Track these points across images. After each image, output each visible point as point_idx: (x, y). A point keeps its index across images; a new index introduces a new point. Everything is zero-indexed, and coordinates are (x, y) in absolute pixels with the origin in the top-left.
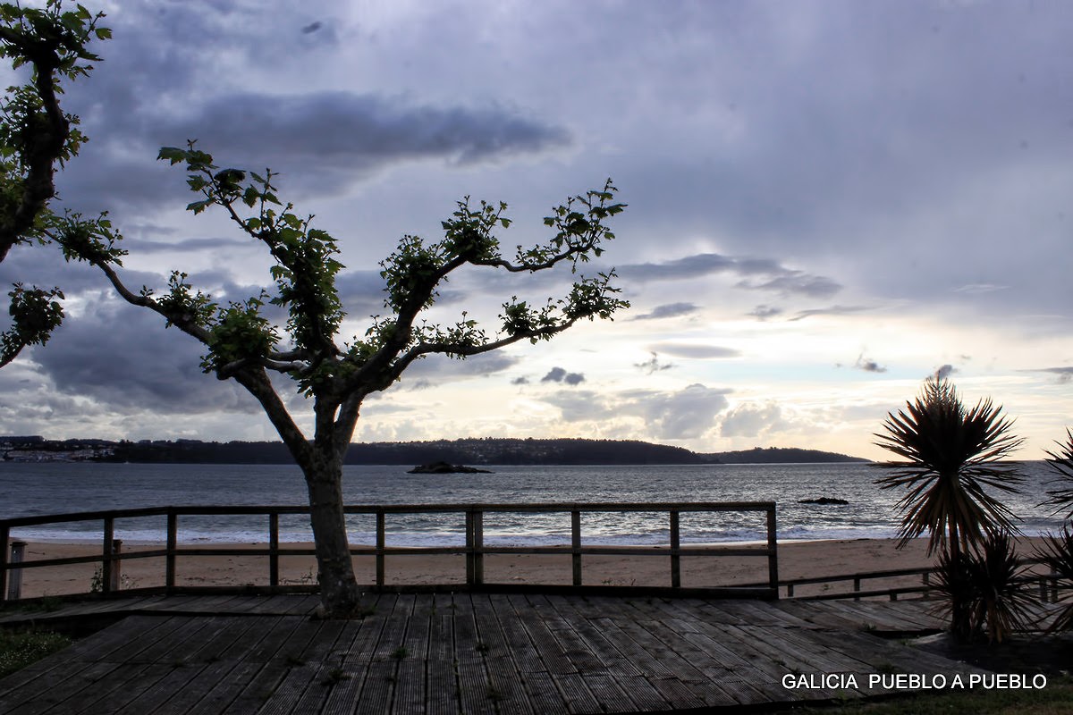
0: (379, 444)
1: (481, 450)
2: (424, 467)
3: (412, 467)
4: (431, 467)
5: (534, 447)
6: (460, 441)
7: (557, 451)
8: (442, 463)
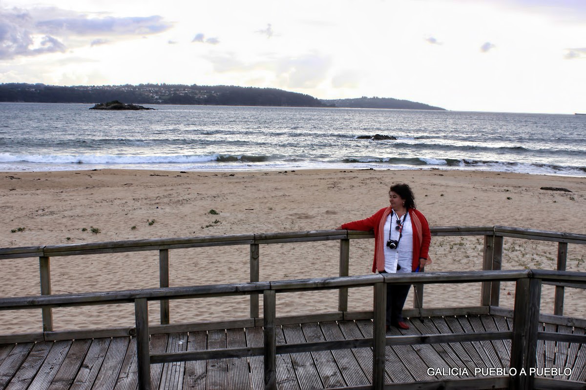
0: (77, 87)
1: (156, 92)
2: (102, 105)
3: (94, 105)
4: (107, 105)
5: (197, 92)
6: (141, 86)
7: (215, 95)
8: (117, 102)
